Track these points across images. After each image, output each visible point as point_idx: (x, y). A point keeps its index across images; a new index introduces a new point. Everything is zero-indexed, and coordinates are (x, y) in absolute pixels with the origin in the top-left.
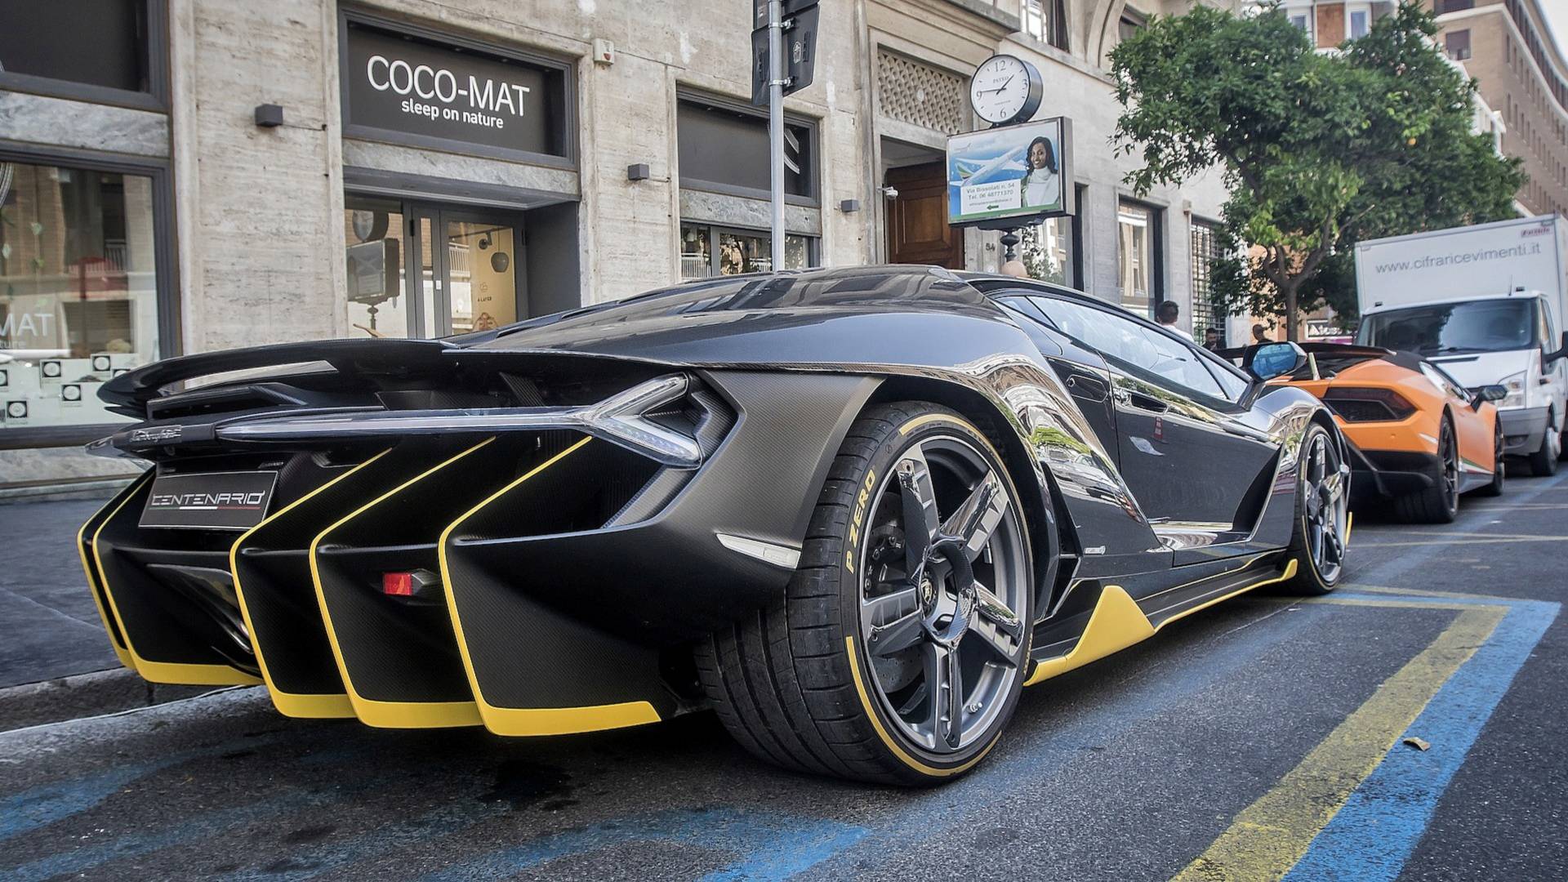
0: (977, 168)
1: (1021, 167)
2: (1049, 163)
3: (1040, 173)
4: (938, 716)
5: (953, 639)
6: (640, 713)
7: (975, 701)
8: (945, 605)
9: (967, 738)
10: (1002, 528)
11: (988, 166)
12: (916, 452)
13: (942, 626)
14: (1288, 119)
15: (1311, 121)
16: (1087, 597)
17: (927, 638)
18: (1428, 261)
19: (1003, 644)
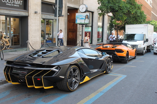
0: (79, 17)
1: (85, 18)
2: (88, 18)
3: (87, 19)
4: (73, 87)
5: (74, 81)
6: (52, 87)
7: (75, 86)
8: (74, 79)
9: (75, 88)
10: (78, 73)
11: (81, 17)
12: (72, 69)
13: (73, 80)
14: (118, 10)
15: (121, 11)
16: (85, 77)
17: (72, 82)
18: (133, 28)
19: (78, 82)
